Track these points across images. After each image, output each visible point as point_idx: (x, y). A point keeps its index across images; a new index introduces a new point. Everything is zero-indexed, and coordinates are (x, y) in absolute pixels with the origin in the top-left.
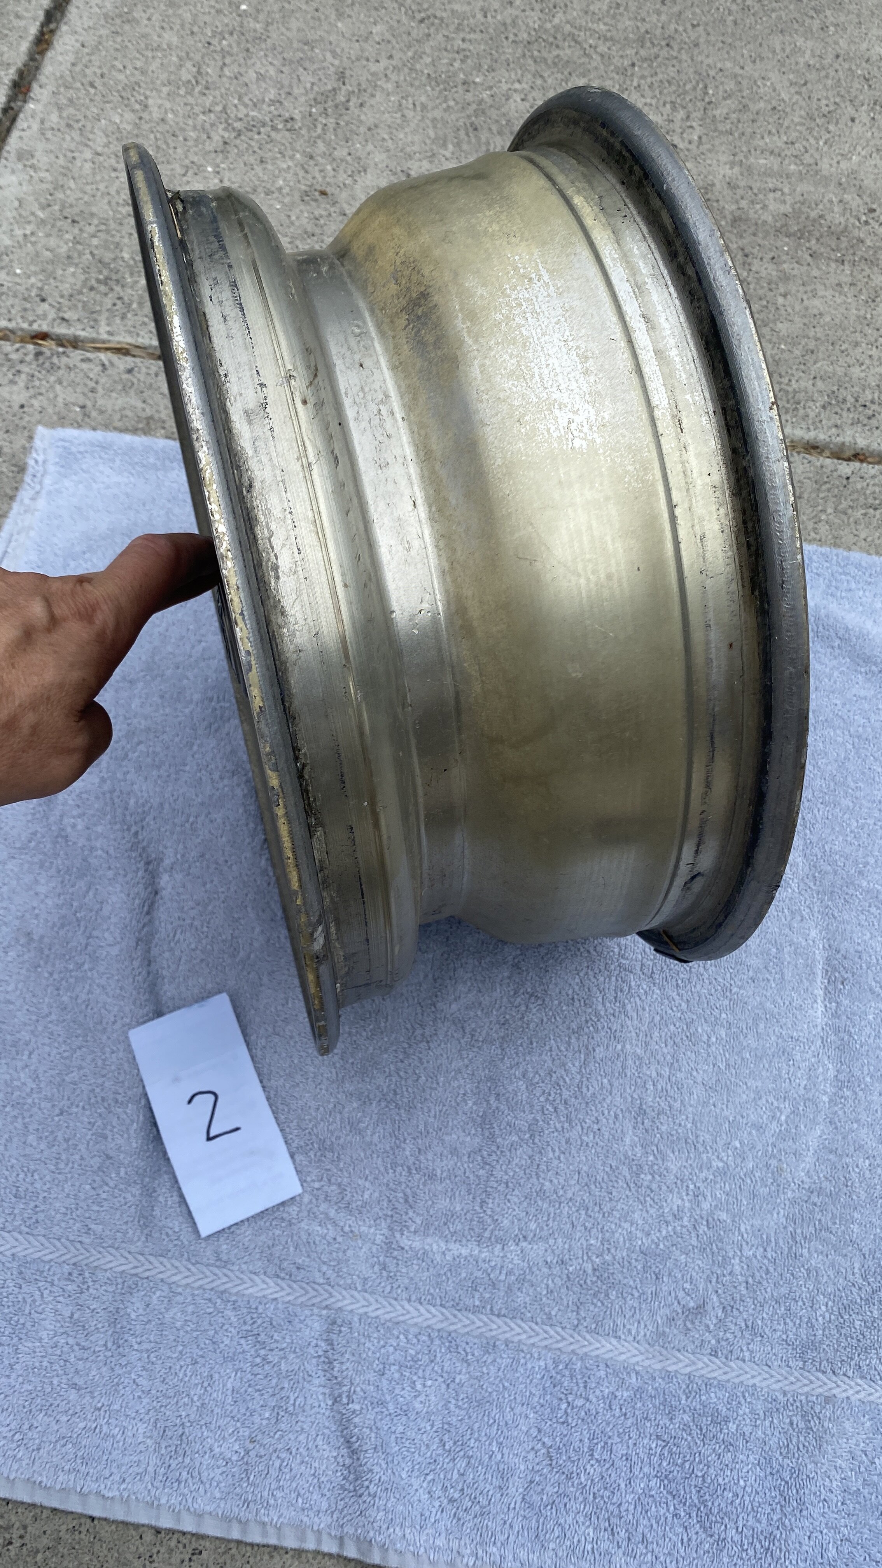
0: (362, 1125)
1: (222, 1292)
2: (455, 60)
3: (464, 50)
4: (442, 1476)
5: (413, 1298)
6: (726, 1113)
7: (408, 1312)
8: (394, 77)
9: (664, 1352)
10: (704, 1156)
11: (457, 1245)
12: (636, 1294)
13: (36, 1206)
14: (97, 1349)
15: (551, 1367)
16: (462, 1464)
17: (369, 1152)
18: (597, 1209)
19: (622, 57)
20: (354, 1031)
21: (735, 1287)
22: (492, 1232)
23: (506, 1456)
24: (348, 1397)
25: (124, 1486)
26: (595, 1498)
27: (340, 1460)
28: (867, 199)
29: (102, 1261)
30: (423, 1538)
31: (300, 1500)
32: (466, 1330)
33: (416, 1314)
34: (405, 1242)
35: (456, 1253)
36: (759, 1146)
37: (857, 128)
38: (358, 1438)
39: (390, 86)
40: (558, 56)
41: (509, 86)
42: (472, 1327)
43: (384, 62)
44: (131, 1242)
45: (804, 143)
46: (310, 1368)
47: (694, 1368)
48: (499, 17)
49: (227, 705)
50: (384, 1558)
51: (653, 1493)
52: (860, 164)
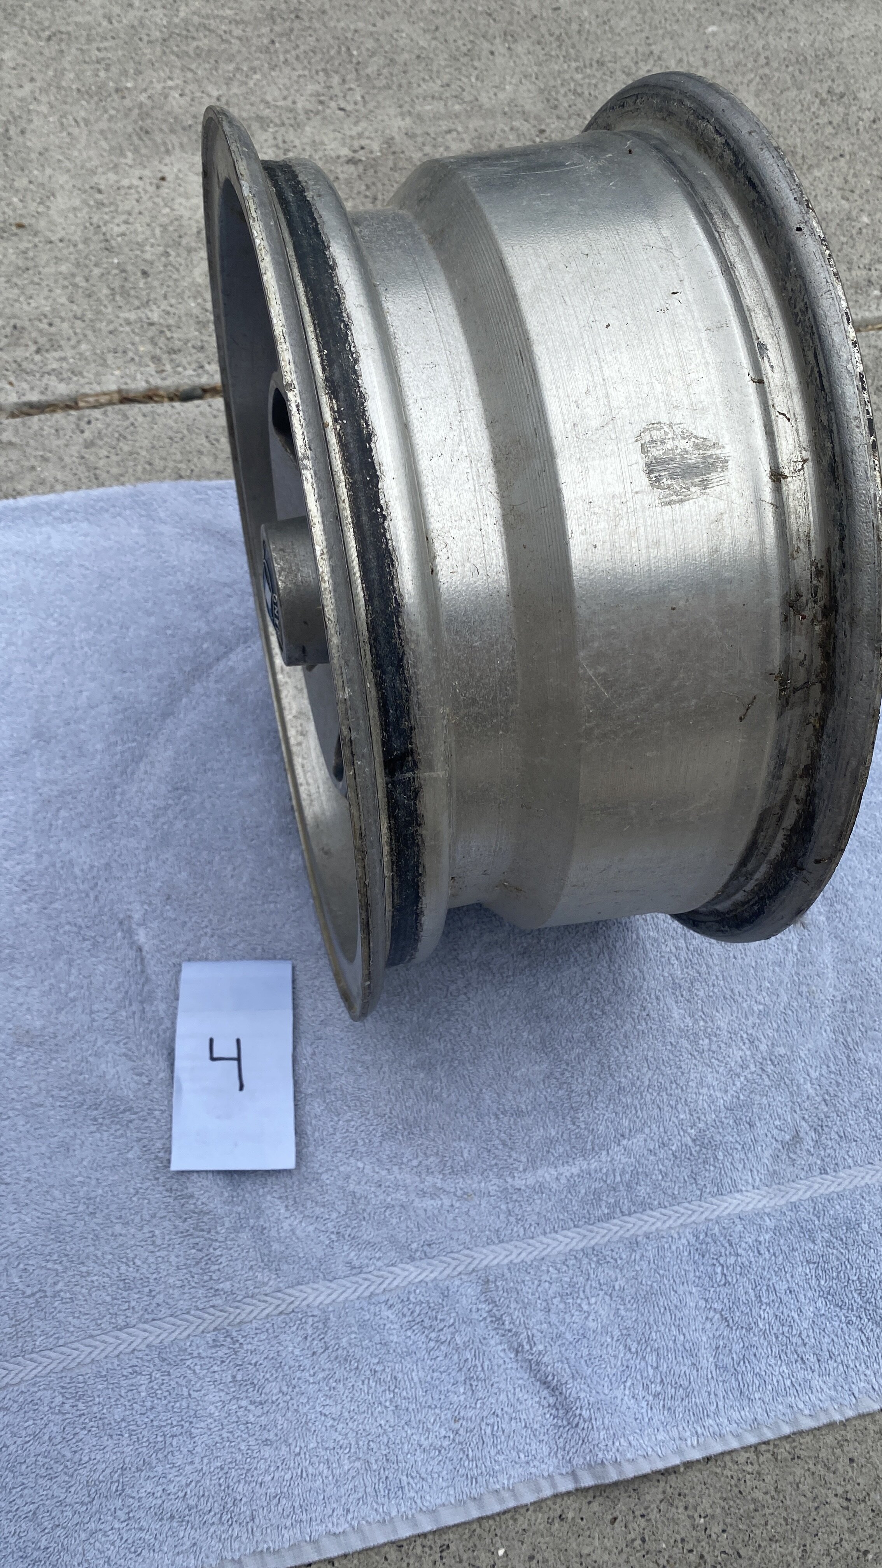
0: (436, 1091)
1: (370, 1297)
2: (98, 70)
3: (103, 59)
4: (639, 1377)
5: (548, 1230)
6: (747, 961)
7: (548, 1245)
8: (44, 98)
9: (782, 1187)
10: (745, 1005)
11: (566, 1167)
12: (739, 1147)
13: (151, 1291)
14: (274, 1398)
15: (693, 1240)
16: (652, 1358)
17: (452, 1114)
18: (674, 1086)
19: (259, 36)
20: (392, 1008)
21: (817, 1108)
22: (593, 1143)
23: (687, 1335)
24: (528, 1342)
25: (350, 1516)
26: (777, 1338)
27: (545, 1403)
28: (533, 122)
29: (243, 1315)
30: (646, 1439)
31: (522, 1456)
32: (606, 1239)
33: (556, 1243)
34: (519, 1183)
35: (568, 1175)
36: (786, 980)
37: (499, 60)
38: (553, 1375)
39: (44, 109)
40: (198, 47)
41: (162, 85)
42: (611, 1234)
43: (28, 87)
44: (265, 1284)
45: (458, 82)
46: (480, 1330)
47: (812, 1191)
48: (124, 21)
49: (134, 744)
50: (621, 1473)
51: (822, 1312)
52: (515, 91)
